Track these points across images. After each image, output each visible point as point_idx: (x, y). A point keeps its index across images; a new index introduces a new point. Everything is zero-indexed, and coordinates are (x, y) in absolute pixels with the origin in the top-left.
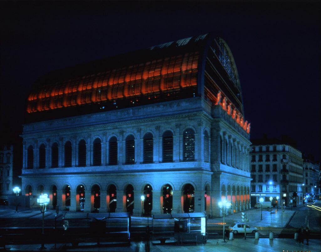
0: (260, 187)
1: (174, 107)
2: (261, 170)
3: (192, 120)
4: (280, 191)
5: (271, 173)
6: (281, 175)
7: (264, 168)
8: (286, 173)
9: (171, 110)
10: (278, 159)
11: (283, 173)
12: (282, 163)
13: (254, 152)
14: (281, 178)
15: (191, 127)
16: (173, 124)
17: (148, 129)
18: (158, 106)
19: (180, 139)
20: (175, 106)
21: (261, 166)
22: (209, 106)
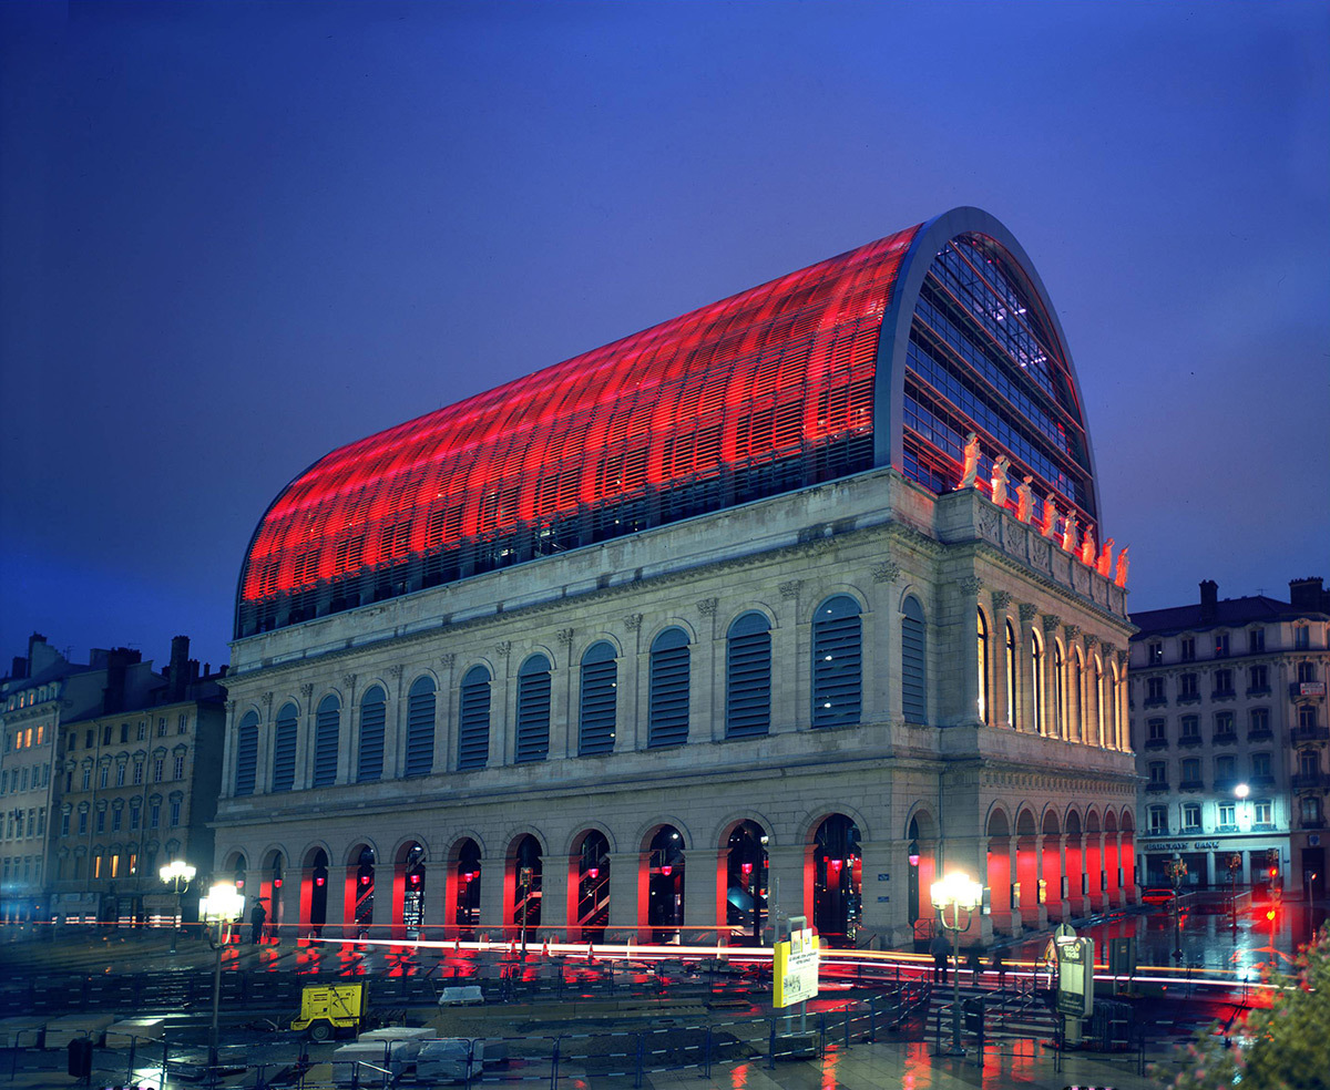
0: (1188, 814)
1: (774, 519)
2: (1191, 737)
3: (848, 560)
4: (1291, 823)
5: (1243, 748)
6: (1294, 753)
7: (1207, 728)
8: (1316, 743)
9: (762, 532)
10: (1273, 682)
11: (1300, 743)
12: (1293, 702)
13: (1155, 661)
14: (1295, 766)
15: (845, 589)
16: (772, 585)
17: (670, 614)
18: (712, 524)
19: (797, 640)
20: (781, 515)
21: (1190, 722)
22: (927, 500)
